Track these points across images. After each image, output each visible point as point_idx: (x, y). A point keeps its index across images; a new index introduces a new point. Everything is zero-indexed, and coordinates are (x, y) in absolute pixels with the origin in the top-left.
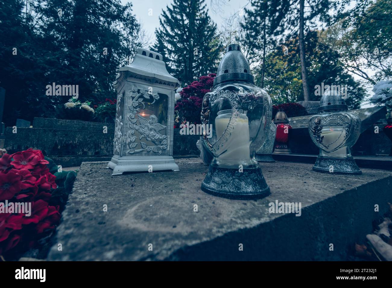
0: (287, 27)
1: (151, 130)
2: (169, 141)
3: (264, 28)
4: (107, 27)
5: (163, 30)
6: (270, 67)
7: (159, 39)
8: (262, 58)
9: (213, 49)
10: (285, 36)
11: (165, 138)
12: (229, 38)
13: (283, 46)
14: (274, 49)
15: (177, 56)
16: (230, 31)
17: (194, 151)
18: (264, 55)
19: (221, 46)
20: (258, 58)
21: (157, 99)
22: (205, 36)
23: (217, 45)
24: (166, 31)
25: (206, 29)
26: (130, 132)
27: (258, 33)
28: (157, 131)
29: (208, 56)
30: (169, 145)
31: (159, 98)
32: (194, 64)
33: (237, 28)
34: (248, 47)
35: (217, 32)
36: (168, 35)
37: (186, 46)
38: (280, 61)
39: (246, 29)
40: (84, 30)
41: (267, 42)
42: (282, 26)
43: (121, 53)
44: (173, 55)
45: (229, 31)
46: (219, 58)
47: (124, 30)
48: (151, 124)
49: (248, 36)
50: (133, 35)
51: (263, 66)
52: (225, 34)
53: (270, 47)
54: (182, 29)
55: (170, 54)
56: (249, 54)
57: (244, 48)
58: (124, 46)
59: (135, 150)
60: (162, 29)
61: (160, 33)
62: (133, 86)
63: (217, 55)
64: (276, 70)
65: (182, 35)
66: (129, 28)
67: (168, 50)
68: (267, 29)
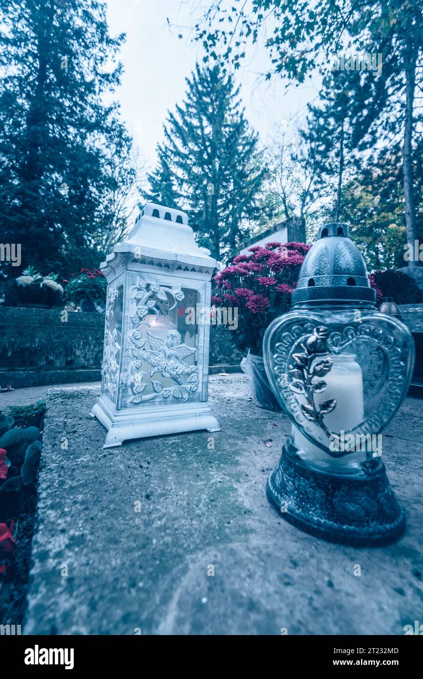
0: (381, 135)
1: (169, 357)
2: (201, 376)
3: (340, 138)
4: (80, 143)
5: (170, 146)
6: (350, 205)
7: (163, 161)
8: (335, 191)
9: (253, 176)
10: (377, 151)
11: (193, 370)
12: (279, 156)
13: (373, 168)
14: (357, 173)
15: (192, 188)
16: (281, 144)
17: (226, 357)
18: (340, 184)
19: (265, 171)
20: (328, 189)
21: (180, 300)
22: (239, 155)
23: (258, 169)
24: (175, 146)
25: (240, 141)
26: (133, 363)
27: (329, 145)
28: (180, 358)
29: (244, 188)
30: (201, 382)
31: (183, 297)
32: (220, 202)
33: (294, 138)
34: (313, 170)
35: (259, 146)
36: (177, 153)
37: (207, 171)
38: (367, 195)
39: (309, 141)
40: (43, 150)
41: (345, 162)
42: (373, 133)
43: (102, 186)
44: (185, 186)
45: (279, 143)
46: (261, 191)
47: (107, 147)
48: (170, 346)
49: (312, 152)
50: (122, 155)
51: (338, 203)
52: (273, 149)
53: (351, 170)
54: (200, 143)
55: (181, 185)
56: (313, 182)
57: (305, 173)
58: (107, 174)
59: (143, 397)
60: (168, 143)
61: (164, 150)
62: (138, 278)
63: (258, 186)
64: (359, 210)
65: (201, 153)
66: (115, 144)
67: (177, 178)
68: (346, 139)
